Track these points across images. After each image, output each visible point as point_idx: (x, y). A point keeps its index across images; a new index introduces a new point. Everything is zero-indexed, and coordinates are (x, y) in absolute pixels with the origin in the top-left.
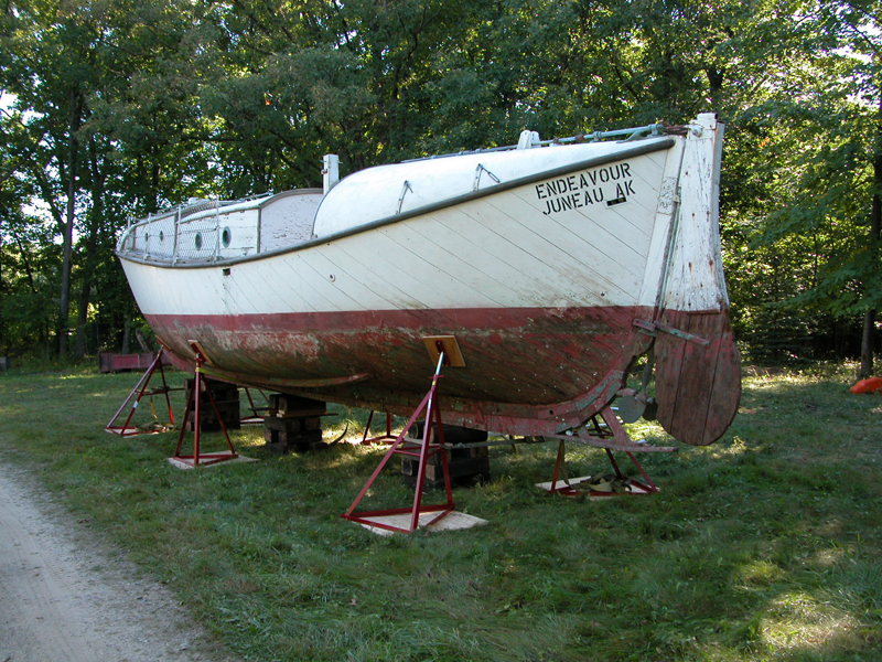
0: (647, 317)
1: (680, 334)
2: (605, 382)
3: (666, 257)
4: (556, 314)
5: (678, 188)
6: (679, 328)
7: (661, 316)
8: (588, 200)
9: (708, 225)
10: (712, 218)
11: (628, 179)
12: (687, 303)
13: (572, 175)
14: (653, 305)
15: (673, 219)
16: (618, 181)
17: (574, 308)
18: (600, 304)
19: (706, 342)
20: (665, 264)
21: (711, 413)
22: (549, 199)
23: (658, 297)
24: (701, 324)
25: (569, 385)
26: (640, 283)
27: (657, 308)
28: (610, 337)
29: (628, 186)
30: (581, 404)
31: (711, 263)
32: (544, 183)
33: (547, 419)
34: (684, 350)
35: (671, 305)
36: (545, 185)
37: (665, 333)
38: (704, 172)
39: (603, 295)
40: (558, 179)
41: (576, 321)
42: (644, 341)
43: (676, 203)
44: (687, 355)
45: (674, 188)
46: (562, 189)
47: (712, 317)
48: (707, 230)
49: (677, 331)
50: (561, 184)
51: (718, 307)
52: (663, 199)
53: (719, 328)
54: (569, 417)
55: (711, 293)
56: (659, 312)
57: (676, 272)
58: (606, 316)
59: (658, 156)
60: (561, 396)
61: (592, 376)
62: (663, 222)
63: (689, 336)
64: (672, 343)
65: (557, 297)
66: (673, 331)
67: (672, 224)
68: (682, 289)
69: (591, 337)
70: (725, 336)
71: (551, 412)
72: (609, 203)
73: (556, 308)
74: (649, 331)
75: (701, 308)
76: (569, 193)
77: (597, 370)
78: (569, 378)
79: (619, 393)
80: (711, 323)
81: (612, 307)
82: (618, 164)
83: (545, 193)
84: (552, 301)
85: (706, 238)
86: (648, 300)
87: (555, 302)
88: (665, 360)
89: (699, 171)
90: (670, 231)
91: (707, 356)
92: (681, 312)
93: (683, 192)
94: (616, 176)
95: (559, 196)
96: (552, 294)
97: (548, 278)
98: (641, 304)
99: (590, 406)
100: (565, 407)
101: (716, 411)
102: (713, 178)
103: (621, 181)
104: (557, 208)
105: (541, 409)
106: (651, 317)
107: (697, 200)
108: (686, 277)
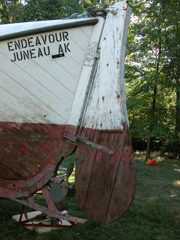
0: (72, 133)
1: (93, 145)
2: (44, 172)
3: (87, 94)
4: (16, 127)
5: (99, 48)
6: (93, 141)
7: (81, 132)
8: (40, 54)
9: (118, 71)
10: (121, 67)
11: (66, 42)
12: (99, 124)
13: (31, 37)
14: (76, 125)
15: (93, 69)
16: (60, 43)
17: (27, 124)
18: (43, 122)
19: (111, 152)
20: (86, 98)
21: (112, 202)
22: (15, 51)
23: (80, 120)
24: (108, 139)
25: (23, 171)
26: (69, 110)
27: (79, 127)
28: (48, 144)
29: (66, 47)
30: (30, 183)
31: (118, 97)
32: (13, 40)
33: (12, 189)
34: (96, 156)
35: (88, 125)
36: (14, 42)
37: (84, 143)
38: (117, 36)
39: (45, 116)
40: (22, 38)
41: (27, 132)
42: (70, 148)
43: (96, 58)
44: (97, 160)
45: (95, 49)
46: (24, 45)
47: (117, 135)
48: (117, 74)
49: (91, 143)
50: (24, 42)
51: (122, 127)
52: (88, 56)
53: (122, 143)
54: (23, 189)
55: (117, 118)
56: (80, 129)
57: (93, 103)
58: (46, 131)
59: (87, 29)
60: (19, 177)
61: (37, 167)
62: (87, 71)
63: (100, 147)
64: (87, 150)
65: (17, 116)
66: (89, 143)
67: (92, 72)
68: (97, 115)
69: (37, 143)
70: (126, 148)
71: (14, 185)
72: (54, 57)
73: (15, 123)
74: (73, 142)
75: (109, 128)
76: (28, 48)
77: (39, 163)
78: (23, 167)
79: (52, 179)
80: (116, 139)
81: (51, 125)
82: (61, 32)
83: (13, 47)
84: (14, 118)
85: (116, 80)
86: (73, 121)
87: (16, 119)
88: (82, 162)
89: (114, 36)
90: (91, 77)
91: (112, 162)
92: (95, 130)
93: (101, 51)
94: (59, 39)
95: (22, 50)
96: (14, 113)
97: (12, 103)
98: (69, 124)
99: (35, 186)
100: (21, 184)
101: (116, 202)
102: (123, 40)
103: (62, 43)
104: (20, 58)
105: (9, 183)
106: (74, 133)
107: (111, 55)
108: (99, 106)
